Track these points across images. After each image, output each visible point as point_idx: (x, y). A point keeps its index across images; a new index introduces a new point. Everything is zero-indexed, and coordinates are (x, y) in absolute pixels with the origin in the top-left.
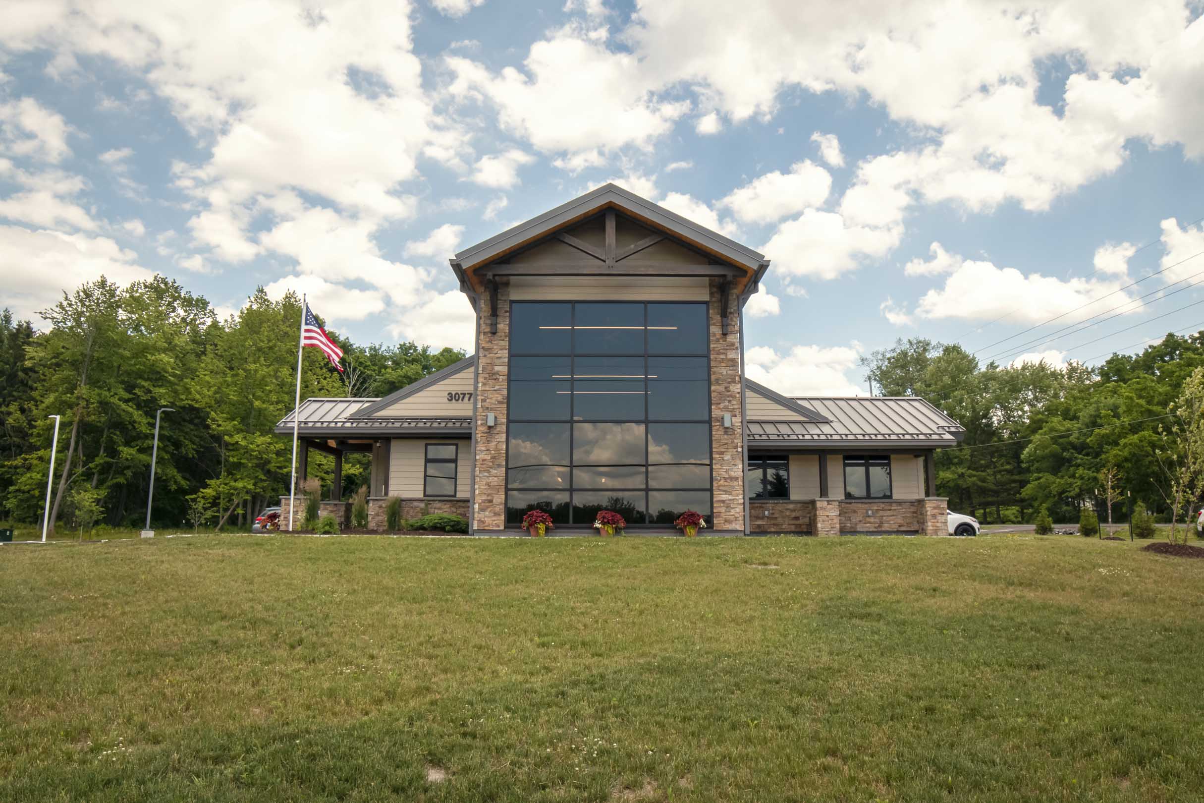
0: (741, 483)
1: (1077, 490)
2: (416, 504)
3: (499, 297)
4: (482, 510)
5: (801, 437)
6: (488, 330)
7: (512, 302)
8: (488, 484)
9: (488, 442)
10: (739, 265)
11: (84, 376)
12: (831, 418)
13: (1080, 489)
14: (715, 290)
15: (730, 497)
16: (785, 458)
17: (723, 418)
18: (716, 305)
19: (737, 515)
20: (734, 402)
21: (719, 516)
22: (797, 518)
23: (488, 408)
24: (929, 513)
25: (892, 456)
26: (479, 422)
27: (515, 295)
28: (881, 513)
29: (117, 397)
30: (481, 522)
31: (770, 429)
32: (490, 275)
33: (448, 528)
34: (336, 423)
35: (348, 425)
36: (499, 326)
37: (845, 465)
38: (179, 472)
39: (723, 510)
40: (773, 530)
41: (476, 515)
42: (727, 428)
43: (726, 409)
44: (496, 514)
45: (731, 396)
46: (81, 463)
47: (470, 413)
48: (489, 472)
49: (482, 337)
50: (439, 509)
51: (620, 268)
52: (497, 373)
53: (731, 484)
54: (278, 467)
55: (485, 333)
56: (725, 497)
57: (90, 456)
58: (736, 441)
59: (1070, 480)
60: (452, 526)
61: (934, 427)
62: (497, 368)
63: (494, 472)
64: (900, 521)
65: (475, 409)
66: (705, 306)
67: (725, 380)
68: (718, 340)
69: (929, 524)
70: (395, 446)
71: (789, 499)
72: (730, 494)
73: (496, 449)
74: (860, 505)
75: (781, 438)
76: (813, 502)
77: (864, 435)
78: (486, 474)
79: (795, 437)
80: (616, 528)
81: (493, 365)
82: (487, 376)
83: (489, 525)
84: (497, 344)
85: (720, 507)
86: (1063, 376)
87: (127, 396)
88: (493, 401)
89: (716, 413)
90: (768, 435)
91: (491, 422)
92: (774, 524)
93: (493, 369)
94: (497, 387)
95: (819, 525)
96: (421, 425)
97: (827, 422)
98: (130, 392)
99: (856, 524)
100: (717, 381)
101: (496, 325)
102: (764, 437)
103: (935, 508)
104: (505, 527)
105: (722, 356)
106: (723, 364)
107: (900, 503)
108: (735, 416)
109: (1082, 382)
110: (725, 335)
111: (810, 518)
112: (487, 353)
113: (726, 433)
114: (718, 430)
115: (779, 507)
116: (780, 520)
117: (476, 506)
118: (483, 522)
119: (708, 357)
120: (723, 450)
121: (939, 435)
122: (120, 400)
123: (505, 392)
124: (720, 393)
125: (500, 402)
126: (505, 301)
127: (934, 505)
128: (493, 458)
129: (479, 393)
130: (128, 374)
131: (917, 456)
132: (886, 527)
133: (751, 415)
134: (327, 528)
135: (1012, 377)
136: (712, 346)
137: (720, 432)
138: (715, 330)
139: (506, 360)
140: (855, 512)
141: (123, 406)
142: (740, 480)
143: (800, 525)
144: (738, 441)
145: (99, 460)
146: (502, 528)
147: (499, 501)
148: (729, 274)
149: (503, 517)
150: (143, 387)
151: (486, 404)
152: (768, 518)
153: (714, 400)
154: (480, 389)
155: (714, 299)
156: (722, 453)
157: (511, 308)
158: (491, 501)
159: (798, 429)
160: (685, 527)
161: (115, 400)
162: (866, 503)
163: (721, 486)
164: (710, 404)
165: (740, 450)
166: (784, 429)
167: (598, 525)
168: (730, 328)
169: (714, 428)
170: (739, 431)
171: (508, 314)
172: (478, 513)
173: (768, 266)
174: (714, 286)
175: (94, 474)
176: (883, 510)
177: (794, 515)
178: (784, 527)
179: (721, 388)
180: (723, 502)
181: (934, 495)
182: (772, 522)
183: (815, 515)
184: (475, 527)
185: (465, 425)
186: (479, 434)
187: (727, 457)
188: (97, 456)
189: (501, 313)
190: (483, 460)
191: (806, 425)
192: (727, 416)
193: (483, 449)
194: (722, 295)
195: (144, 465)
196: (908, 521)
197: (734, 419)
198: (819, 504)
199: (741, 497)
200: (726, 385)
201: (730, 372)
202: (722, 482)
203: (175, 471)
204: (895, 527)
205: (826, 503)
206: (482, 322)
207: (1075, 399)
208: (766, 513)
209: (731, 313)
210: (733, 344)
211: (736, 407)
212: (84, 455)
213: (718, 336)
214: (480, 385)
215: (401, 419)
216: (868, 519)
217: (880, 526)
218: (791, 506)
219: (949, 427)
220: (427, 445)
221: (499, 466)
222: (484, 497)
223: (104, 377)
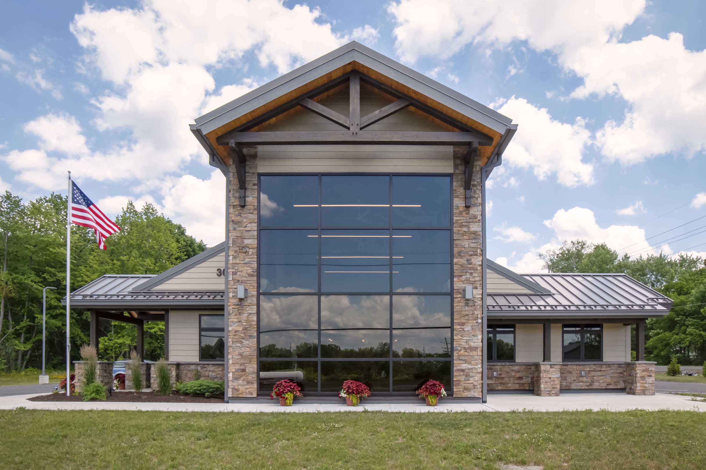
0: (480, 353)
1: (687, 343)
2: (193, 367)
3: (247, 169)
4: (236, 378)
5: (529, 308)
6: (237, 203)
7: (260, 175)
8: (240, 354)
9: (240, 314)
10: (485, 131)
11: (5, 266)
12: (553, 291)
13: (690, 342)
14: (458, 161)
15: (470, 367)
16: (513, 326)
17: (464, 290)
18: (459, 177)
19: (476, 384)
20: (476, 275)
21: (459, 384)
22: (520, 378)
23: (238, 281)
24: (638, 375)
25: (604, 325)
26: (231, 295)
27: (263, 167)
28: (593, 374)
29: (30, 279)
30: (235, 389)
31: (501, 301)
32: (232, 143)
33: (207, 394)
34: (118, 296)
35: (129, 298)
36: (247, 199)
37: (564, 332)
38: (82, 331)
39: (462, 378)
40: (500, 388)
41: (230, 384)
42: (468, 300)
43: (468, 281)
44: (248, 383)
45: (472, 268)
46: (11, 326)
47: (222, 287)
48: (241, 343)
49: (231, 210)
50: (213, 371)
51: (365, 136)
52: (247, 246)
53: (471, 354)
54: (149, 328)
55: (234, 206)
56: (464, 366)
57: (17, 320)
58: (476, 312)
59: (683, 336)
60: (212, 392)
61: (645, 299)
62: (247, 242)
63: (246, 342)
64: (608, 380)
65: (227, 282)
66: (449, 178)
67: (467, 253)
68: (461, 213)
69: (638, 384)
70: (172, 316)
71: (515, 361)
72: (470, 363)
73: (248, 321)
74: (575, 367)
75: (512, 309)
76: (537, 366)
77: (585, 307)
78: (239, 345)
79: (523, 308)
80: (361, 398)
81: (243, 238)
82: (237, 249)
83: (242, 393)
84: (246, 218)
85: (460, 375)
86: (676, 265)
87: (37, 279)
88: (244, 274)
89: (458, 285)
90: (500, 306)
91: (241, 295)
92: (501, 383)
93: (243, 242)
94: (247, 260)
95: (542, 386)
96: (193, 297)
97: (550, 295)
98: (39, 276)
99: (571, 383)
100: (460, 254)
101: (245, 197)
102: (497, 308)
103: (644, 371)
104: (258, 395)
105: (465, 229)
106: (465, 237)
107: (609, 365)
108: (476, 288)
109: (691, 269)
110: (468, 207)
111: (532, 378)
112: (236, 226)
113: (467, 304)
114: (459, 302)
115: (506, 369)
116: (506, 380)
117: (230, 375)
118: (237, 390)
119: (451, 230)
120: (464, 321)
121: (652, 306)
122: (32, 281)
123: (255, 265)
124: (462, 266)
125: (250, 275)
126: (253, 173)
127: (644, 368)
128: (245, 329)
129: (230, 266)
130: (39, 263)
131: (625, 325)
132: (596, 385)
133: (490, 288)
134: (93, 395)
135: (642, 266)
136: (455, 218)
137: (460, 304)
138: (459, 203)
139: (255, 233)
140: (570, 372)
141: (35, 286)
142: (479, 350)
143: (524, 384)
144: (478, 313)
145: (22, 324)
146: (255, 395)
147: (251, 370)
148: (475, 141)
149: (255, 386)
150: (50, 272)
151: (237, 277)
152: (496, 378)
153: (456, 273)
154: (231, 262)
155: (457, 172)
156: (463, 324)
157: (259, 180)
158: (244, 370)
159: (526, 300)
160: (427, 396)
161: (28, 281)
162: (580, 365)
163: (461, 355)
164: (452, 277)
165: (480, 321)
166: (514, 301)
167: (343, 394)
168: (473, 201)
169: (456, 300)
170: (480, 303)
171: (256, 187)
172: (232, 381)
173: (515, 131)
174: (458, 158)
175: (21, 333)
176: (594, 371)
177: (518, 375)
178: (509, 385)
179: (463, 261)
180: (463, 371)
181: (642, 359)
182: (500, 381)
183: (539, 377)
184: (230, 395)
185: (218, 297)
186: (230, 306)
187: (468, 328)
188: (22, 321)
189: (249, 186)
190: (236, 332)
191: (533, 298)
192: (469, 288)
193: (235, 320)
194: (465, 167)
195: (56, 327)
196: (615, 380)
197: (475, 291)
198: (543, 368)
199: (480, 366)
200: (469, 257)
201: (472, 245)
202: (462, 352)
203: (80, 331)
204: (604, 386)
205: (549, 366)
206: (231, 195)
207: (687, 280)
208: (495, 373)
209: (474, 185)
210: (475, 217)
211: (477, 279)
212: (13, 321)
213: (461, 209)
214: (231, 258)
215: (176, 293)
216: (581, 379)
217: (590, 385)
218: (516, 368)
219: (657, 299)
220: (200, 316)
221: (251, 336)
222: (238, 367)
223: (19, 265)
